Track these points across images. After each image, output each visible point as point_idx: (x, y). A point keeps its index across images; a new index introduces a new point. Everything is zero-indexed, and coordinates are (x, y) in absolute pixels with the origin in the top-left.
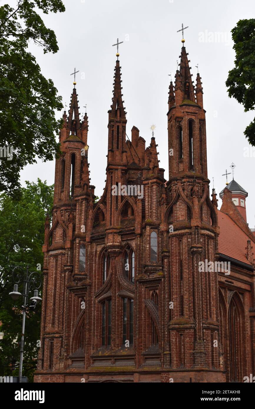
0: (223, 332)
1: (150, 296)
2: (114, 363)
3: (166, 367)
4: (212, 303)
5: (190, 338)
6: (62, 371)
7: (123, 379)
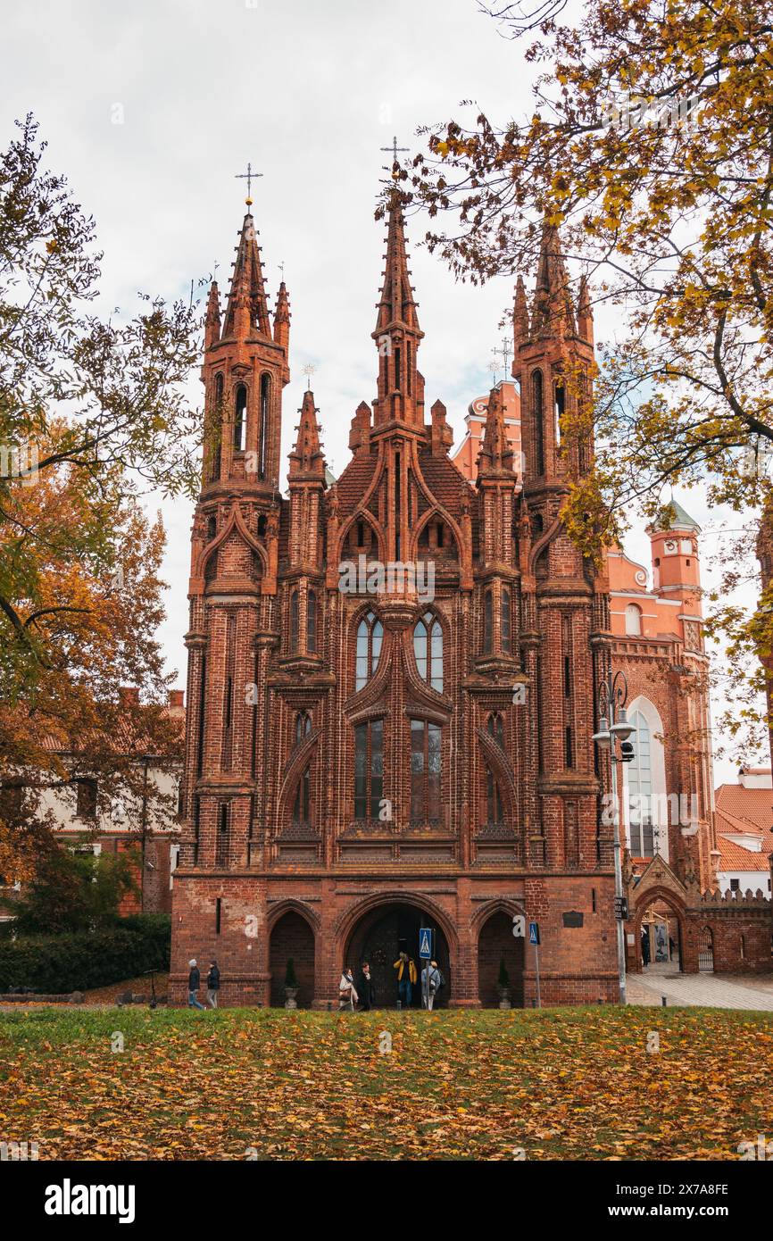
1: (486, 721)
2: (399, 855)
6: (258, 871)
7: (429, 889)
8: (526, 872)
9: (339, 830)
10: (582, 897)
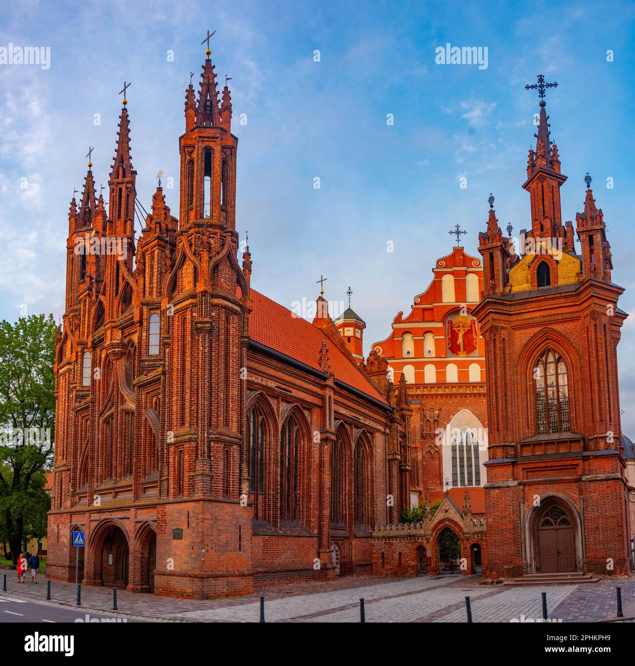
0: (273, 457)
1: (154, 404)
2: (115, 497)
3: (164, 499)
4: (231, 406)
5: (189, 454)
6: (69, 510)
7: (120, 516)
8: (157, 502)
9: (96, 485)
10: (183, 517)
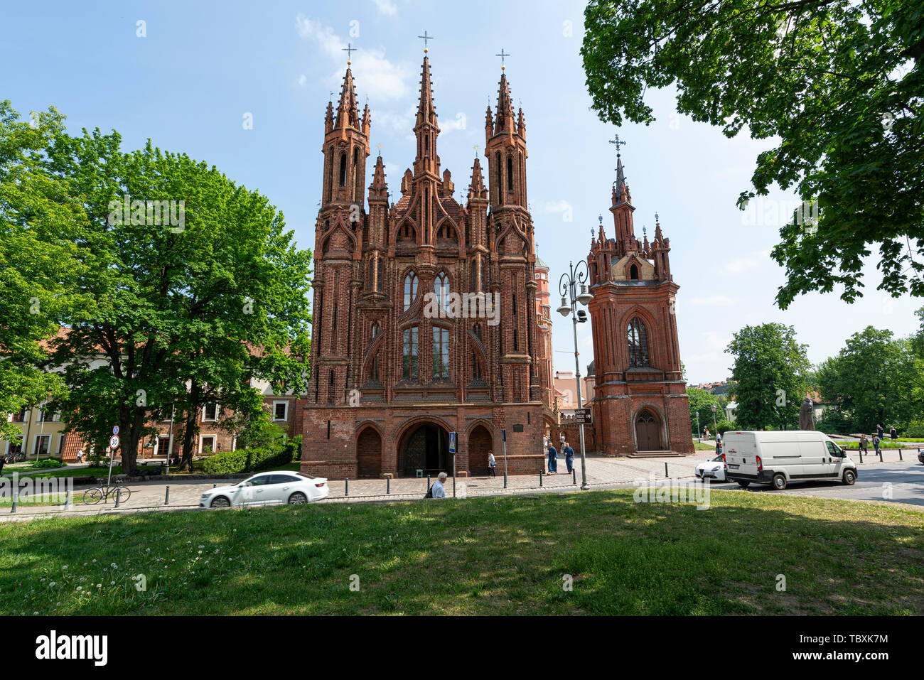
2: (427, 396)
7: (441, 414)
8: (493, 404)
9: (395, 383)
10: (523, 416)
